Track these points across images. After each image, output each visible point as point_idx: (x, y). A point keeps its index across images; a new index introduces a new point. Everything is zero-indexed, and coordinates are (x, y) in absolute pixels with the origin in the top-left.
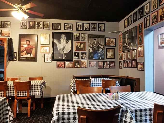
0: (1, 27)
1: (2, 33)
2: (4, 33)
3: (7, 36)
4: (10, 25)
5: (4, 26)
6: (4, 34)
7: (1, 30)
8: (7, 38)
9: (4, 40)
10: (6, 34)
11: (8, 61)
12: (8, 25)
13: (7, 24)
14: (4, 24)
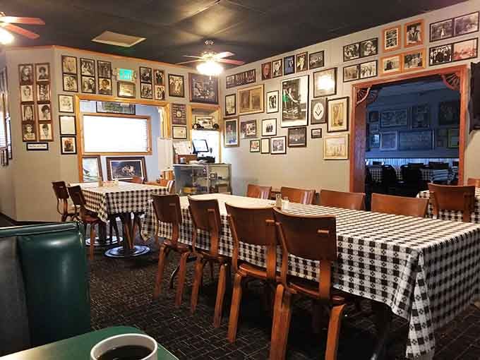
0: (453, 34)
1: (455, 52)
2: (459, 52)
3: (468, 57)
4: (477, 23)
5: (460, 31)
6: (461, 53)
7: (452, 45)
8: (468, 63)
9: (459, 72)
10: (466, 53)
11: (471, 131)
12: (471, 24)
13: (468, 21)
14: (460, 25)
